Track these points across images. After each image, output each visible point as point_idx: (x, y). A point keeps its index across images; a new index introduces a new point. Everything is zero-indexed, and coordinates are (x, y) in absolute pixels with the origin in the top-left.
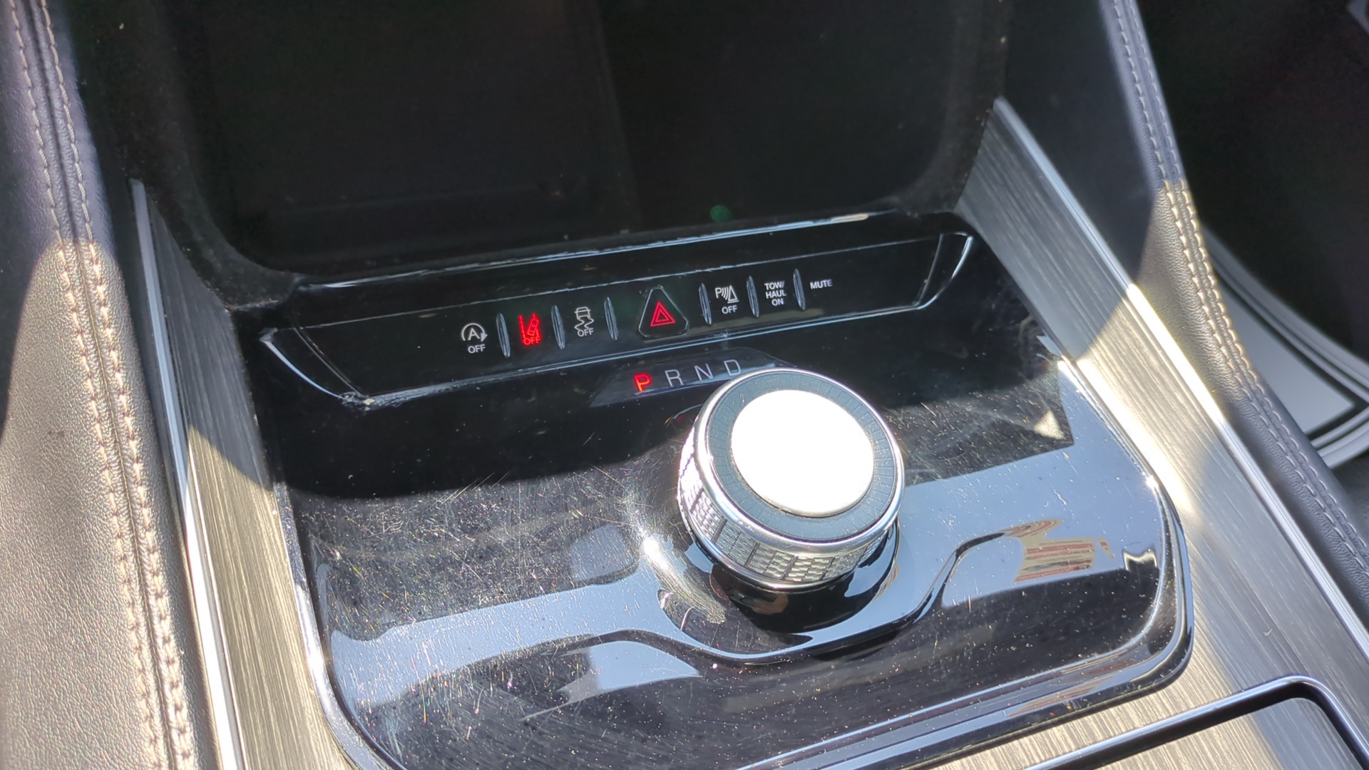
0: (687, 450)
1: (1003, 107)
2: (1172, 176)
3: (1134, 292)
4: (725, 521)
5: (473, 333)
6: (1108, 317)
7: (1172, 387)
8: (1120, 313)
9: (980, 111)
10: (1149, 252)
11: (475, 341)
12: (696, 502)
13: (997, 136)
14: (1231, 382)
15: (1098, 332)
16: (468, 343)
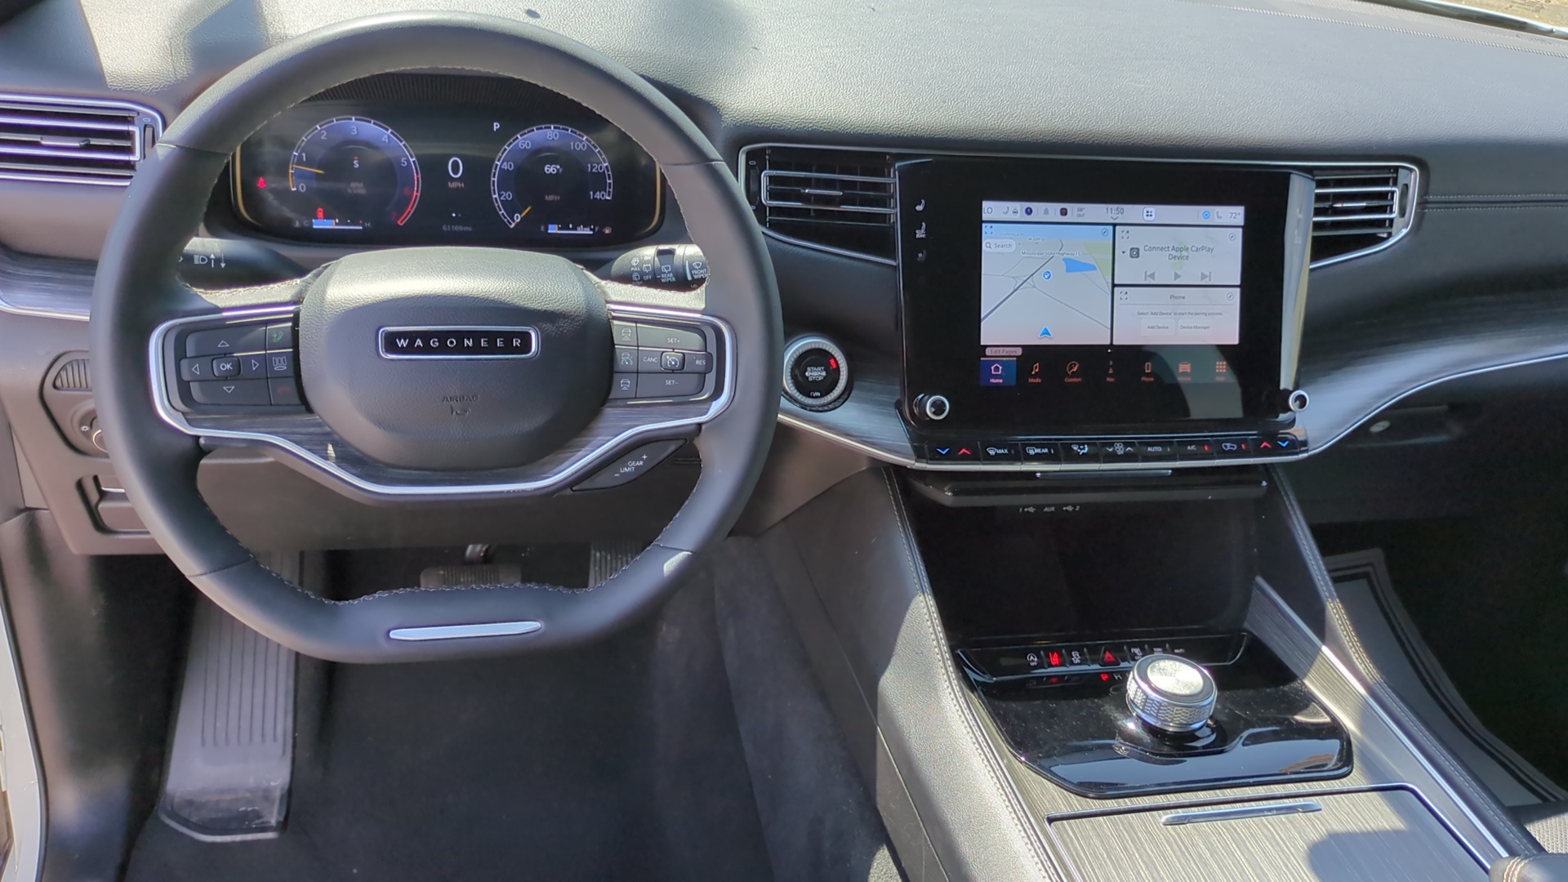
0: (1131, 676)
1: (1260, 580)
2: (1332, 597)
3: (1325, 649)
4: (1147, 697)
5: (1032, 658)
6: (1314, 660)
7: (1343, 684)
8: (1319, 657)
9: (1249, 582)
10: (1327, 629)
11: (1033, 661)
12: (1136, 694)
13: (1258, 592)
14: (1367, 678)
15: (1311, 666)
16: (1030, 662)
